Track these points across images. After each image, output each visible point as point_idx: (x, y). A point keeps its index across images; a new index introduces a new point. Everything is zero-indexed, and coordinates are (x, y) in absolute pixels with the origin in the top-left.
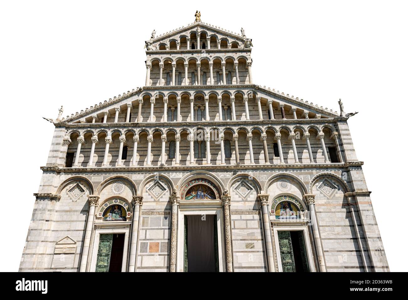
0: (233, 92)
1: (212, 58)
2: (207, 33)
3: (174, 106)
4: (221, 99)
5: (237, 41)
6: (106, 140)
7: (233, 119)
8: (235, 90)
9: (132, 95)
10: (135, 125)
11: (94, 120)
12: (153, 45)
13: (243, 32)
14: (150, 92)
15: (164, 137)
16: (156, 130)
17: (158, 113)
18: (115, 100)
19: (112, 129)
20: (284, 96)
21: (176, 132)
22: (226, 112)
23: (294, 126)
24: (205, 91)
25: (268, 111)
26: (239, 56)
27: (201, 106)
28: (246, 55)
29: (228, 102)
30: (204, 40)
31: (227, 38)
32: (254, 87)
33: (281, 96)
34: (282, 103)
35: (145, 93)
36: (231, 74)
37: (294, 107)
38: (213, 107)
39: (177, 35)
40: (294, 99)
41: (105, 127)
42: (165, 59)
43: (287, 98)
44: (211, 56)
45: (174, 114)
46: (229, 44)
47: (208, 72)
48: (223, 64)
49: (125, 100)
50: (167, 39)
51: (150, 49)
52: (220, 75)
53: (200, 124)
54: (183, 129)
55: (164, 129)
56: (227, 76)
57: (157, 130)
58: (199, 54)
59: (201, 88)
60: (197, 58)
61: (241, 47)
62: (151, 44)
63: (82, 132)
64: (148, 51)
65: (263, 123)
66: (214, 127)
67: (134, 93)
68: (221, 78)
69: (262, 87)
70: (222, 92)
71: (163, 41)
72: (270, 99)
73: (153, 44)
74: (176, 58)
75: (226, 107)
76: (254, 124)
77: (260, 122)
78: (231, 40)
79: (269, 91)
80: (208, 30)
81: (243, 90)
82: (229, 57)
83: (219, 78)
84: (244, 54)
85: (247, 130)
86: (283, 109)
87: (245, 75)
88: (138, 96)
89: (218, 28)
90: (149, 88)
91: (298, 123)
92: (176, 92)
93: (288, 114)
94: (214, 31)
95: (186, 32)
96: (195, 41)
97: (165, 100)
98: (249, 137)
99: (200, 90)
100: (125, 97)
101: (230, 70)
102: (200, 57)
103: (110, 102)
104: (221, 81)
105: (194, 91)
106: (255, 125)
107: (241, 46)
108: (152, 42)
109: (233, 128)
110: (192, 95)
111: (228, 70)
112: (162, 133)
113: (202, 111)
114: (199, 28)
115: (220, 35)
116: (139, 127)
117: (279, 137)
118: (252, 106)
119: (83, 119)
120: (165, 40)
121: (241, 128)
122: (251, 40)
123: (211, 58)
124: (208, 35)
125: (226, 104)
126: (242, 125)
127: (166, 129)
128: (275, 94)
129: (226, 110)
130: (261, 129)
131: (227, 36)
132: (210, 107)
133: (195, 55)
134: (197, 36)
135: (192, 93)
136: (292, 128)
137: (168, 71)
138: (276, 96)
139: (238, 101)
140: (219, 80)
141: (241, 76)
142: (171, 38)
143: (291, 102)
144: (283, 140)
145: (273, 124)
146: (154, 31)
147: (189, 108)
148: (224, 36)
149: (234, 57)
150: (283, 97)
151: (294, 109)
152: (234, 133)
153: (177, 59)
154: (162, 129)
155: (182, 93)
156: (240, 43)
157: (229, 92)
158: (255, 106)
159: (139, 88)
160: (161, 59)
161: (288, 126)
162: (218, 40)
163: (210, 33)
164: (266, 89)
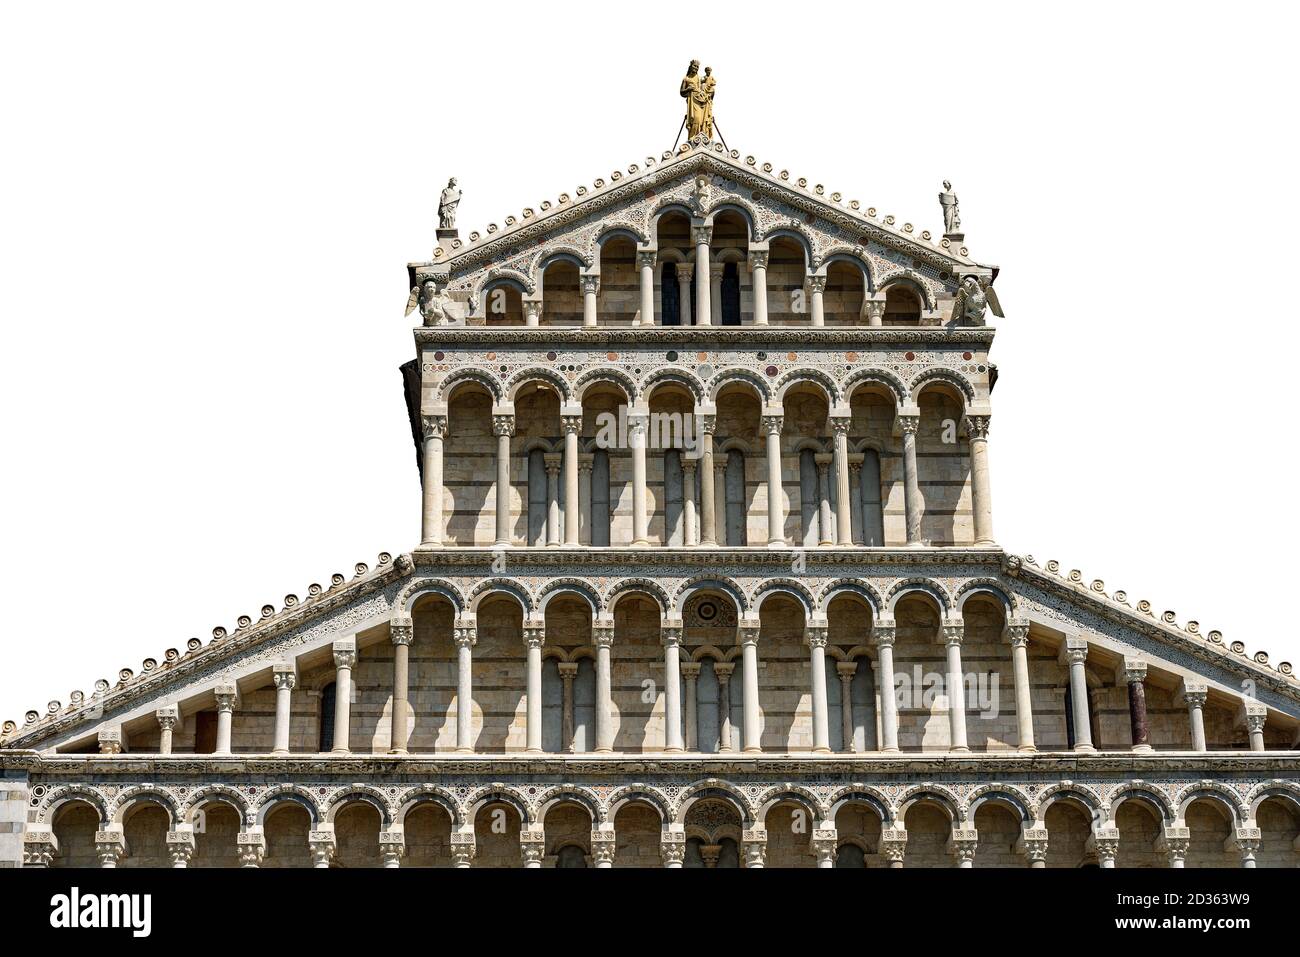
0: (885, 588)
1: (779, 378)
2: (750, 216)
3: (574, 654)
4: (822, 630)
5: (917, 275)
6: (240, 850)
7: (884, 742)
8: (897, 581)
9: (357, 596)
10: (383, 768)
11: (167, 737)
12: (454, 285)
13: (950, 212)
14: (452, 581)
15: (533, 840)
16: (493, 798)
17: (493, 689)
18: (271, 624)
19: (268, 790)
20: (1149, 620)
21: (595, 812)
22: (847, 693)
23: (1188, 786)
24: (741, 583)
25: (1064, 691)
26: (922, 372)
27: (716, 652)
28: (964, 369)
29: (859, 635)
30: (730, 250)
31: (865, 253)
32: (997, 561)
33: (1134, 620)
34: (1136, 658)
35: (425, 586)
36: (878, 462)
37: (1196, 682)
38: (778, 660)
39: (584, 229)
40: (1200, 638)
41: (229, 777)
42: (524, 378)
43: (1166, 634)
44: (772, 371)
45: (573, 692)
46: (874, 293)
47: (752, 455)
48: (835, 419)
49: (318, 623)
50: (531, 251)
51: (438, 316)
52: (817, 466)
53: (715, 768)
54: (629, 795)
55: (532, 791)
56: (856, 478)
57: (498, 795)
58: (710, 355)
59: (721, 561)
60: (699, 379)
61: (935, 315)
62: (442, 282)
63: (115, 801)
64: (428, 331)
65: (1031, 771)
66: (789, 785)
67: (368, 588)
68: (824, 488)
69: (1040, 568)
70: (830, 589)
71: (510, 261)
72: (1078, 635)
73: (451, 284)
74: (583, 373)
75: (847, 666)
76: (988, 774)
77: (1021, 763)
78: (882, 270)
79: (1076, 593)
80: (755, 198)
81: (937, 581)
82: (873, 374)
83: (811, 484)
84: (951, 361)
85: (953, 803)
86: (1141, 692)
87: (952, 479)
88: (390, 601)
89: (810, 191)
90: (446, 558)
91: (1208, 774)
92: (589, 581)
93: (1168, 712)
94: (792, 206)
95: (633, 208)
96: (678, 254)
97: (530, 630)
98: (962, 842)
99: (713, 576)
100: (319, 610)
101: (875, 443)
102: (716, 373)
103: (243, 638)
104: (825, 504)
105: (683, 581)
106: (994, 779)
107: (940, 310)
108: (446, 269)
109: (885, 791)
110: (671, 601)
111: (863, 444)
112: (525, 812)
113: (724, 681)
114: (708, 189)
115: (821, 234)
116: (404, 779)
117: (1108, 846)
118: (983, 659)
119: (111, 731)
120: (518, 257)
121: (921, 794)
122: (995, 272)
123: (772, 383)
124: (754, 232)
125: (846, 648)
126: (929, 776)
127: (542, 791)
128: (1106, 609)
129: (847, 679)
130: (1021, 801)
131: (864, 241)
132: (764, 664)
133: (687, 362)
134: (694, 232)
135: (674, 589)
136: (1177, 798)
137: (534, 442)
138: (1106, 619)
139: (909, 632)
140: (811, 498)
141: (932, 483)
142: (551, 246)
143: (1184, 652)
144: (1130, 851)
145: (1086, 773)
146: (451, 185)
147: (652, 665)
148: (844, 237)
149: (901, 379)
150: (1143, 624)
151: (1193, 694)
152: (889, 819)
153: (584, 380)
154: (522, 791)
155: (618, 590)
156: (933, 287)
157: (867, 590)
158: (998, 659)
159: (394, 558)
160: (498, 379)
161: (1156, 786)
162: (815, 269)
163: (766, 220)
164: (1059, 580)
